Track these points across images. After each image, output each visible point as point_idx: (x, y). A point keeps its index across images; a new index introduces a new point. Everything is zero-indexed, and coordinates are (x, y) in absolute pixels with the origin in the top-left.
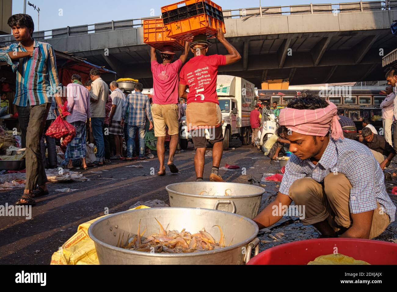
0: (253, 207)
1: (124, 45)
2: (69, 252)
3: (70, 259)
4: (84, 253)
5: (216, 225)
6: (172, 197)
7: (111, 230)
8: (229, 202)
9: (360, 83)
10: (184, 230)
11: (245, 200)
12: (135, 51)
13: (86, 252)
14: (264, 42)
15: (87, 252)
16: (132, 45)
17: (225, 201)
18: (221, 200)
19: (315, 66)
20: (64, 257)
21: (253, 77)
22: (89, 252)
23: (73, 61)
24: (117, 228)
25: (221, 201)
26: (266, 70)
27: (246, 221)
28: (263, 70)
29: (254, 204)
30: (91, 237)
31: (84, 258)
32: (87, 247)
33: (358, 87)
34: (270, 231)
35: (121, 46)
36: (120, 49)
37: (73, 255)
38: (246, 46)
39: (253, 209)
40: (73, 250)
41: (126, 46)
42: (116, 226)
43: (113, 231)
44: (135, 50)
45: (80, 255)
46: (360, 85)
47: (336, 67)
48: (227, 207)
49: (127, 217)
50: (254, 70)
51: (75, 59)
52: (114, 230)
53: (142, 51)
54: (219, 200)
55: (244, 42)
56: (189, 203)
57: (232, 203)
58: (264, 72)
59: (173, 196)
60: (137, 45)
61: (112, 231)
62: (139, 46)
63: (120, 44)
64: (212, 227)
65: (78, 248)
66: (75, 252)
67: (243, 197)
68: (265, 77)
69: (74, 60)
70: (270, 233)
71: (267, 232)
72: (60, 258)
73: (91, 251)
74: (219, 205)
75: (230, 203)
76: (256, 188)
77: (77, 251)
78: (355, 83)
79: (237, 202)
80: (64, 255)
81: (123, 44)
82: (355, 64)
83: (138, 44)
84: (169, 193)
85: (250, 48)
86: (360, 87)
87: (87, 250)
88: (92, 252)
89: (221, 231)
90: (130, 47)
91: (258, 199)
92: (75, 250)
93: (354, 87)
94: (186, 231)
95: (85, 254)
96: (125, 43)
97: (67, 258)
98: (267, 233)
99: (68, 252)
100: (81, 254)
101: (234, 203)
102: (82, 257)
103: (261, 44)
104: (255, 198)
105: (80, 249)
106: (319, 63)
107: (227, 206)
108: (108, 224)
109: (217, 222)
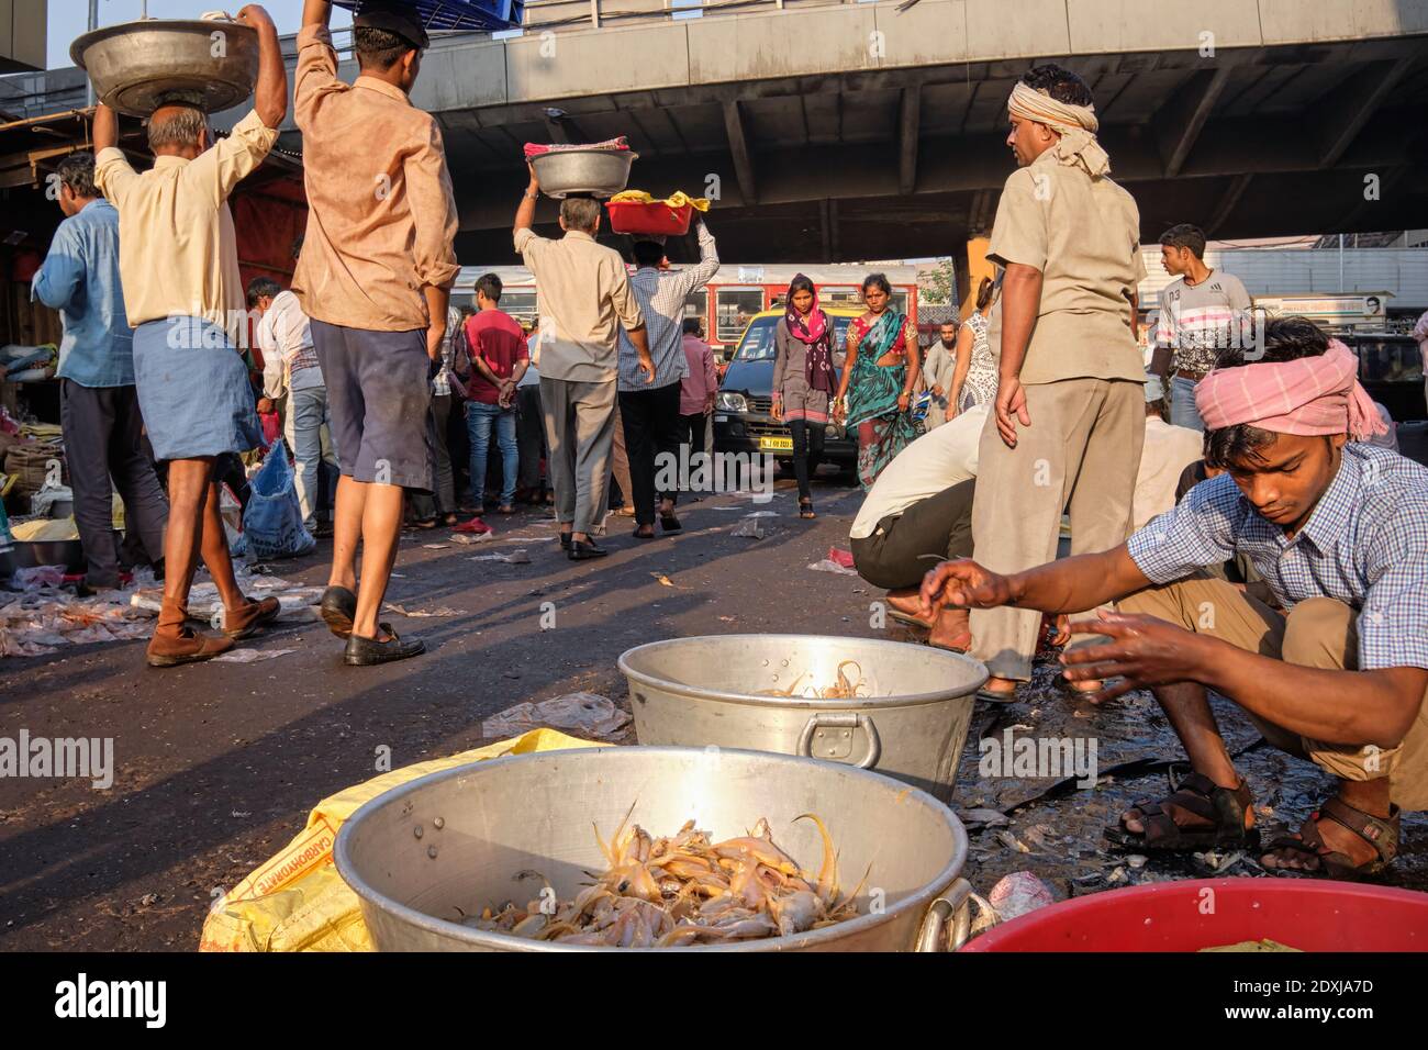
0: (943, 737)
1: (459, 104)
2: (268, 916)
3: (270, 943)
4: (325, 921)
5: (807, 812)
6: (642, 699)
7: (419, 838)
8: (853, 719)
9: (1338, 239)
10: (691, 825)
11: (915, 711)
12: (500, 126)
13: (329, 920)
14: (976, 89)
15: (332, 921)
16: (489, 103)
17: (840, 719)
18: (825, 711)
19: (1168, 176)
20: (248, 935)
21: (938, 219)
22: (339, 920)
23: (275, 167)
24: (439, 828)
25: (824, 718)
26: (983, 192)
27: (921, 805)
28: (972, 194)
29: (945, 726)
30: (345, 876)
31: (320, 938)
32: (334, 900)
33: (1330, 254)
34: (1002, 819)
35: (449, 108)
36: (444, 117)
37: (280, 928)
38: (911, 105)
39: (943, 743)
40: (282, 909)
41: (465, 106)
42: (437, 822)
43: (425, 842)
44: (500, 122)
45: (309, 930)
46: (1337, 246)
47: (1247, 179)
48: (848, 740)
49: (476, 785)
50: (939, 191)
51: (280, 159)
52: (429, 835)
53: (526, 124)
54: (817, 711)
55: (903, 90)
56: (705, 722)
57: (866, 725)
58: (977, 200)
59: (645, 696)
60: (507, 105)
61: (422, 840)
62: (515, 108)
63: (444, 99)
64: (789, 821)
65: (302, 901)
66: (288, 920)
67: (905, 700)
68: (981, 219)
69: (277, 164)
70: (1005, 828)
71: (994, 823)
72: (237, 937)
73: (349, 914)
74: (818, 733)
75: (858, 725)
76: (954, 660)
77: (297, 914)
78: (1317, 237)
79: (885, 722)
80: (250, 927)
81: (454, 100)
82: (1316, 169)
83: (510, 101)
84: (631, 683)
85: (924, 110)
86: (1336, 254)
87: (336, 911)
88: (353, 919)
89: (824, 837)
90: (481, 111)
91: (963, 705)
92: (290, 912)
93: (1315, 254)
94: (697, 827)
95: (325, 927)
96: (461, 96)
97: (260, 940)
98: (995, 826)
99: (267, 918)
100: (311, 924)
101: (872, 723)
102: (314, 937)
103: (969, 95)
104: (950, 706)
105: (309, 906)
106: (1186, 165)
107: (847, 736)
108: (406, 815)
109: (812, 801)
